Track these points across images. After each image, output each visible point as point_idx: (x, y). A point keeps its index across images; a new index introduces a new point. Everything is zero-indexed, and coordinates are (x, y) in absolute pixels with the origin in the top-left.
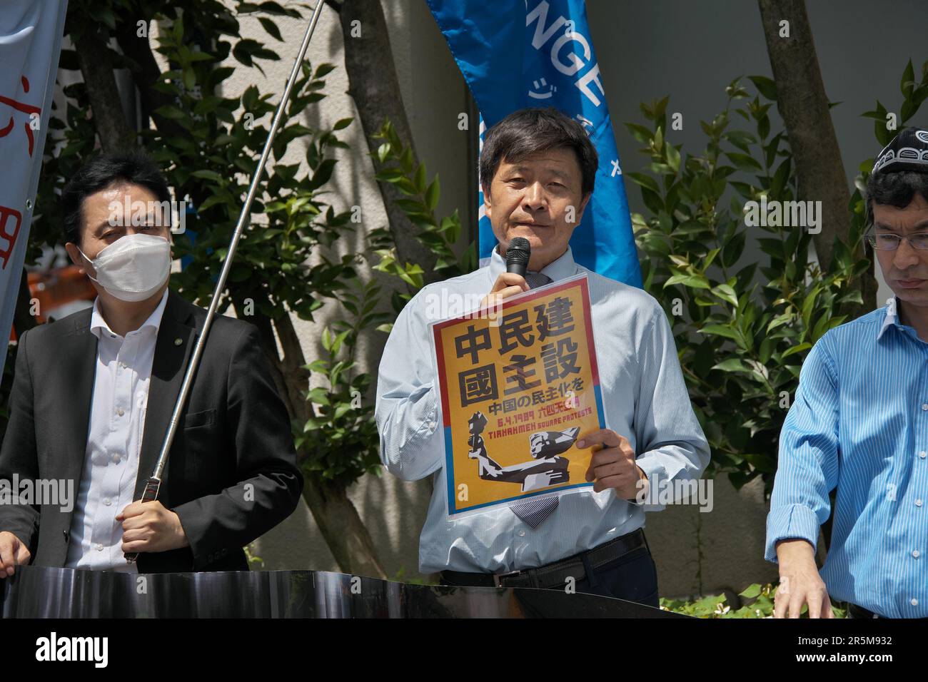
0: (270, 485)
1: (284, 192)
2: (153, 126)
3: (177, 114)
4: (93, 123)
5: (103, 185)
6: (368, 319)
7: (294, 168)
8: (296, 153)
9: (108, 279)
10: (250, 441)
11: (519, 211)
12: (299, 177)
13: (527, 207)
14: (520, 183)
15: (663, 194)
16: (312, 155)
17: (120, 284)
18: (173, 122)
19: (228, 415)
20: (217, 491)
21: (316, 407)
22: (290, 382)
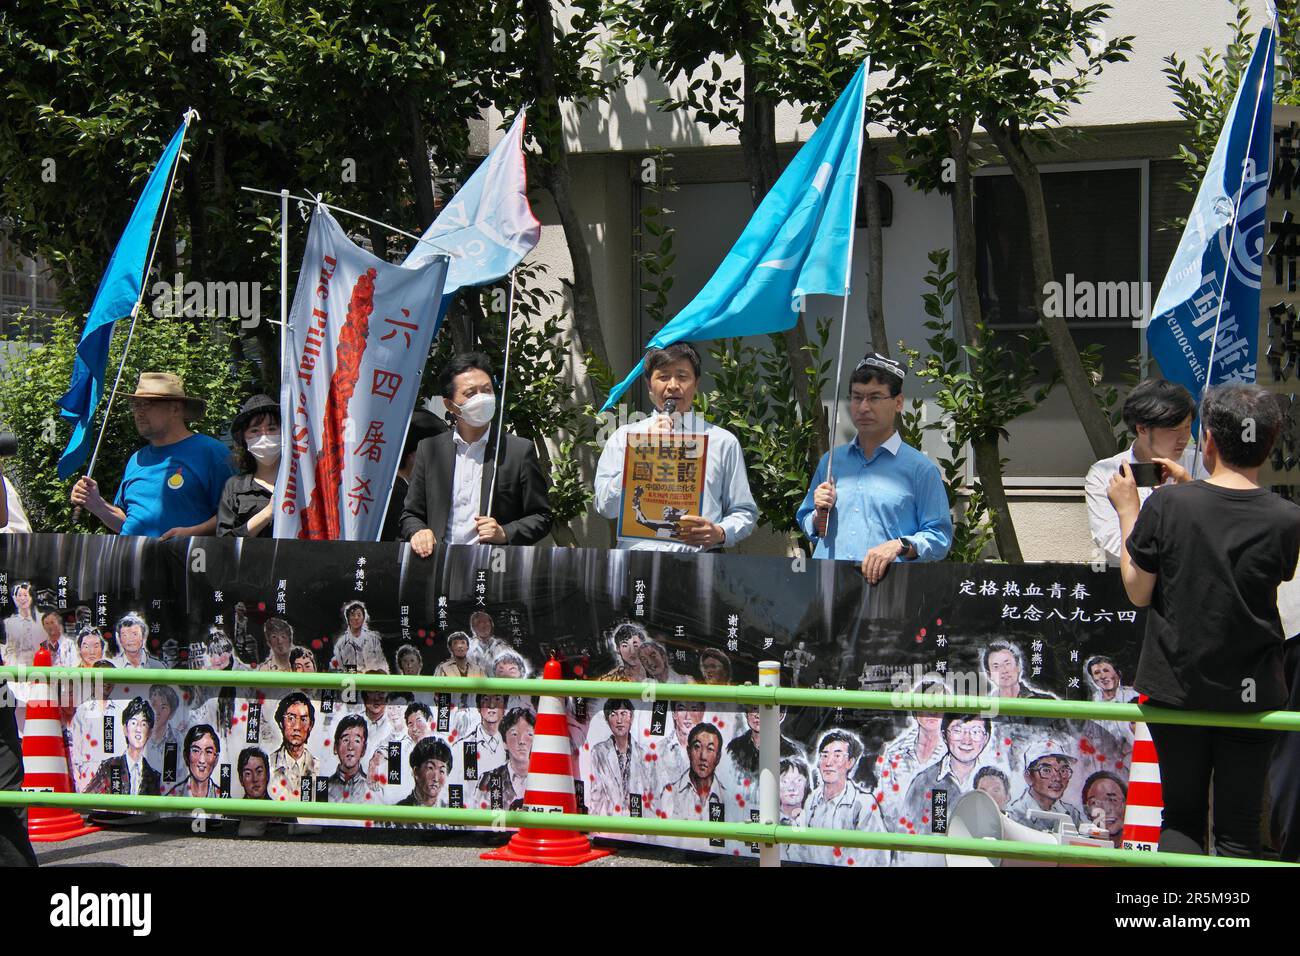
0: (542, 519)
1: (541, 375)
2: (479, 342)
3: (491, 337)
4: (451, 340)
5: (464, 370)
6: (582, 439)
7: (547, 363)
8: (547, 356)
9: (468, 416)
10: (532, 498)
11: (666, 392)
12: (548, 368)
13: (669, 390)
14: (665, 378)
15: (726, 382)
16: (554, 358)
17: (475, 418)
18: (490, 341)
19: (520, 486)
20: (517, 519)
21: (555, 481)
22: (543, 469)
